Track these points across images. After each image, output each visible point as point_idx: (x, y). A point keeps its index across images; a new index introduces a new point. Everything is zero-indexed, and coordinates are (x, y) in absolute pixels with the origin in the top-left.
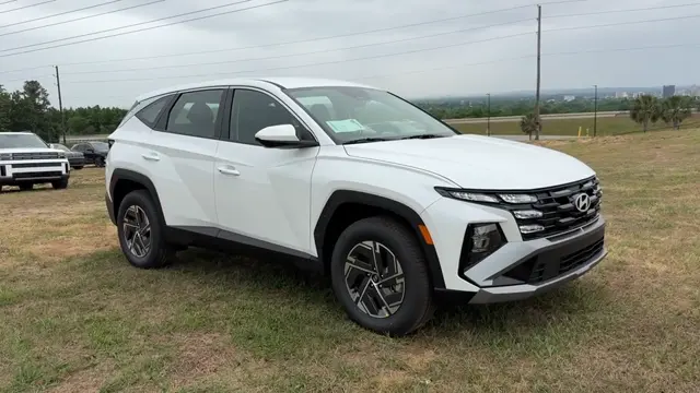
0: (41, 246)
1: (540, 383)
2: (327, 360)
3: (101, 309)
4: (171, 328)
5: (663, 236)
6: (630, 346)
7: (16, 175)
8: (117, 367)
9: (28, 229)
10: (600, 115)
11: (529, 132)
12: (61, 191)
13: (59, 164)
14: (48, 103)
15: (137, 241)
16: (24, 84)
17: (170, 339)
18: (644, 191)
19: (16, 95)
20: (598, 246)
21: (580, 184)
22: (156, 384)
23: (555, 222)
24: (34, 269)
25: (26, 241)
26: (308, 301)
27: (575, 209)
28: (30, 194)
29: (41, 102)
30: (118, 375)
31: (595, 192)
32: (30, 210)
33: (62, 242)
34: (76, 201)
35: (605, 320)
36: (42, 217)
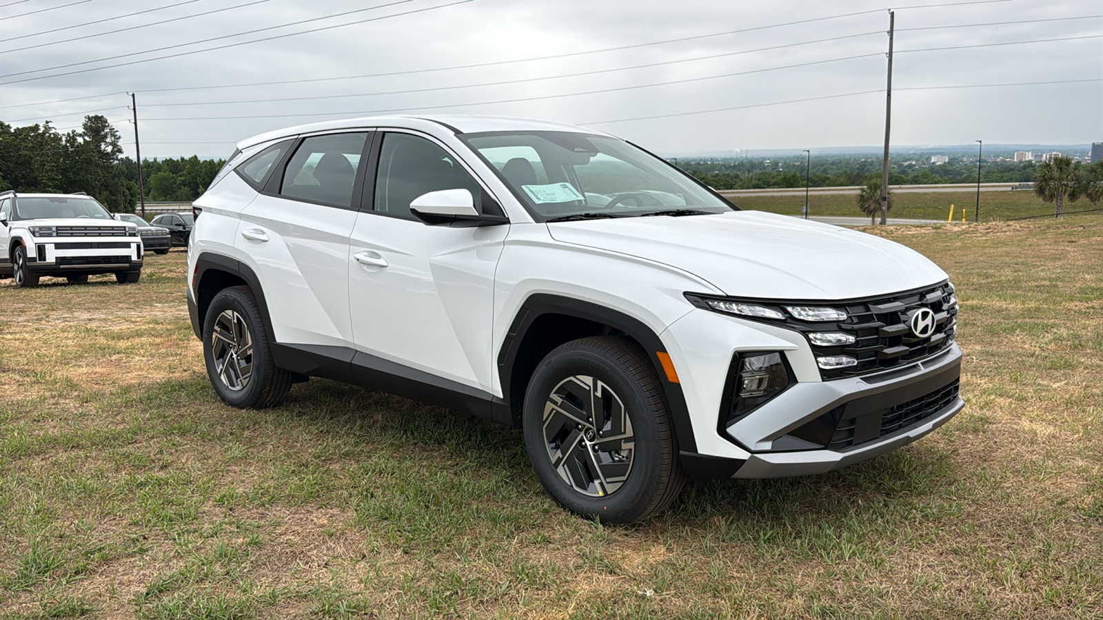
0: (85, 370)
1: (825, 602)
2: (498, 554)
3: (164, 467)
4: (266, 499)
5: (1057, 380)
6: (975, 549)
7: (61, 260)
8: (178, 556)
9: (70, 342)
10: (987, 187)
11: (871, 213)
12: (129, 288)
13: (127, 245)
14: (120, 151)
15: (231, 364)
16: (83, 121)
17: (263, 516)
18: (1038, 309)
19: (72, 138)
20: (949, 393)
21: (922, 293)
22: (234, 581)
23: (876, 353)
24: (71, 404)
25: (65, 361)
26: (481, 465)
27: (910, 333)
28: (82, 289)
29: (109, 149)
30: (178, 566)
31: (945, 306)
32: (76, 314)
33: (118, 364)
34: (149, 302)
35: (941, 508)
36: (93, 325)
